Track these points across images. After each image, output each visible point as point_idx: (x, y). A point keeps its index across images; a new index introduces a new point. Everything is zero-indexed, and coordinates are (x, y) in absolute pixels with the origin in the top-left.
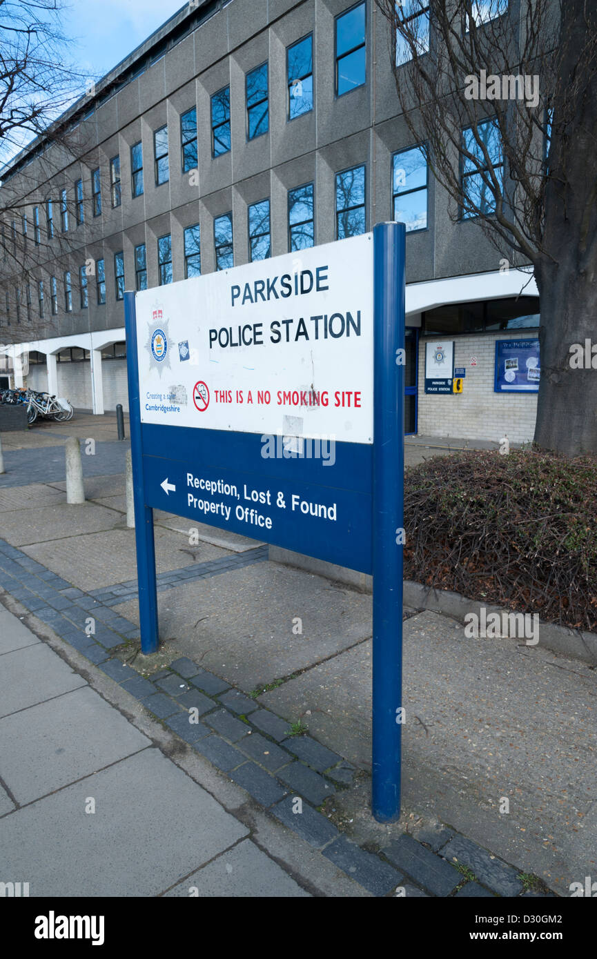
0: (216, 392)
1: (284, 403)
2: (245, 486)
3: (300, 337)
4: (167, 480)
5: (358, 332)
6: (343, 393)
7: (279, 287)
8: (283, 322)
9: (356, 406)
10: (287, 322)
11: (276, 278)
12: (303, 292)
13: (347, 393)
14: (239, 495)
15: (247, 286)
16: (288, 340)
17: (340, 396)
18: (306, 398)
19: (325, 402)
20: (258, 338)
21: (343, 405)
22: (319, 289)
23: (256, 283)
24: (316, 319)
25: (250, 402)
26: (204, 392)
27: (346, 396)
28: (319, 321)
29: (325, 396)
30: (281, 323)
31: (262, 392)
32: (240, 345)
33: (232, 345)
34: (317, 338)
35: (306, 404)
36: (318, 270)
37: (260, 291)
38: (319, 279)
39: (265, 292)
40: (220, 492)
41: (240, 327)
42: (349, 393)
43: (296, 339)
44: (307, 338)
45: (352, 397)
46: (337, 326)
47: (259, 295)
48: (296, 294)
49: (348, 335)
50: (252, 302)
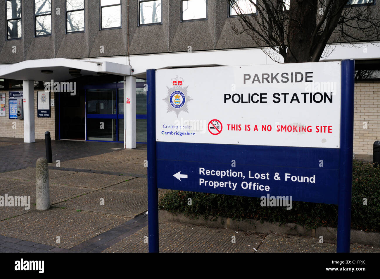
0: (229, 125)
1: (282, 131)
2: (250, 172)
3: (293, 101)
4: (180, 172)
5: (331, 101)
6: (321, 127)
7: (279, 78)
8: (282, 94)
9: (329, 132)
10: (285, 94)
11: (278, 74)
12: (296, 81)
13: (323, 127)
14: (244, 177)
15: (256, 75)
16: (285, 102)
17: (319, 128)
18: (297, 129)
19: (310, 130)
20: (263, 100)
21: (321, 132)
22: (307, 81)
23: (263, 75)
24: (305, 94)
25: (256, 130)
26: (218, 125)
27: (323, 128)
28: (307, 95)
29: (310, 128)
30: (280, 94)
31: (266, 126)
32: (249, 102)
33: (242, 102)
34: (305, 102)
35: (297, 131)
36: (307, 73)
37: (266, 79)
38: (307, 77)
39: (270, 79)
40: (228, 176)
41: (249, 94)
42: (325, 127)
43: (291, 102)
44: (299, 102)
45: (327, 129)
46: (318, 98)
47: (265, 80)
48: (292, 81)
49: (325, 102)
50: (260, 82)
